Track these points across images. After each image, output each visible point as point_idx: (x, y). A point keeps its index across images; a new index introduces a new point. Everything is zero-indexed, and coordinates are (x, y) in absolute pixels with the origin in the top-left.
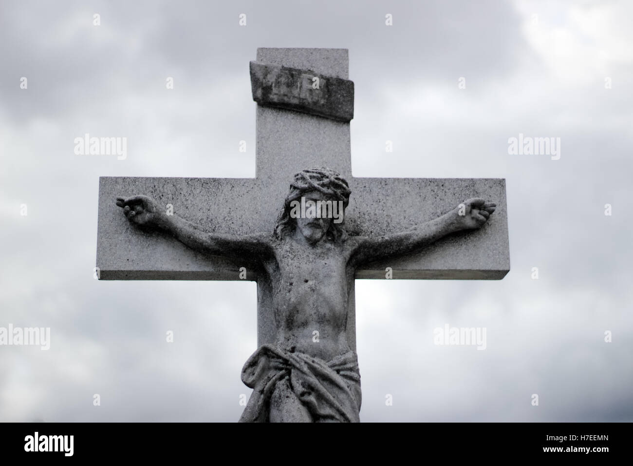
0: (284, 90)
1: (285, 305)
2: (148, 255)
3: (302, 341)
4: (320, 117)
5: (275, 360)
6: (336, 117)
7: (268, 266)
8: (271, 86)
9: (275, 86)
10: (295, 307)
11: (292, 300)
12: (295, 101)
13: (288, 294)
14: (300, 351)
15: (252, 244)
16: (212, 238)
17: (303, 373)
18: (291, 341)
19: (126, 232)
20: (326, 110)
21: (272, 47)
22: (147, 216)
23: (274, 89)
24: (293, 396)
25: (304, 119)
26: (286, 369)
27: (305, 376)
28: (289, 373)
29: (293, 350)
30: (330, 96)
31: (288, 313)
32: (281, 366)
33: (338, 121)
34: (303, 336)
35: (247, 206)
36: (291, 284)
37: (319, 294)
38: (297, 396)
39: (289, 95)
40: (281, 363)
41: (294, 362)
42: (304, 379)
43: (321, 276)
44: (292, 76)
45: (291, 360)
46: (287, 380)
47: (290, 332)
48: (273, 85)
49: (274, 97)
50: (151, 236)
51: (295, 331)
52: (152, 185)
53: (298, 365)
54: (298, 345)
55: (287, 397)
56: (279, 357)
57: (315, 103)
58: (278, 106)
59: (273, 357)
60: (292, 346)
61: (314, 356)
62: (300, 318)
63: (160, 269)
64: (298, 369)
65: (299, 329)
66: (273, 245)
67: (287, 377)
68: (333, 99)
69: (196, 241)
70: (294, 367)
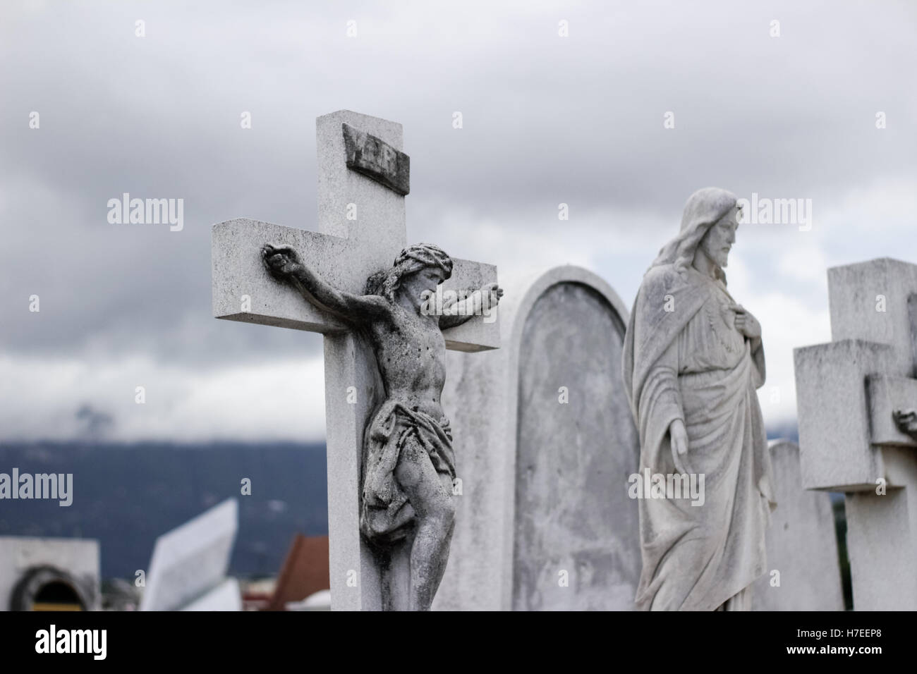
0: (371, 158)
1: (414, 368)
2: (279, 303)
3: (424, 402)
4: (387, 187)
5: (404, 417)
6: (400, 190)
7: (377, 327)
8: (361, 151)
9: (365, 152)
10: (423, 372)
11: (422, 365)
12: (378, 170)
13: (418, 359)
14: (423, 411)
15: (372, 306)
16: (344, 297)
17: (430, 431)
18: (412, 401)
19: (263, 277)
20: (395, 182)
21: (353, 110)
22: (294, 267)
23: (363, 154)
24: (424, 451)
25: (377, 187)
26: (413, 427)
27: (432, 435)
28: (416, 430)
29: (416, 409)
30: (399, 169)
31: (416, 376)
32: (409, 423)
33: (398, 194)
34: (425, 398)
35: (343, 265)
36: (420, 350)
37: (438, 362)
38: (428, 451)
39: (375, 163)
40: (409, 420)
41: (421, 421)
42: (431, 437)
43: (437, 345)
44: (377, 145)
45: (417, 418)
46: (415, 436)
47: (413, 394)
48: (363, 151)
49: (363, 163)
50: (281, 284)
51: (418, 393)
52: (279, 234)
53: (426, 424)
54: (421, 406)
55: (422, 452)
56: (407, 414)
57: (391, 174)
58: (361, 171)
59: (402, 414)
60: (415, 405)
61: (432, 417)
62: (424, 381)
63: (288, 318)
64: (425, 427)
65: (422, 391)
66: (391, 310)
67: (414, 434)
68: (401, 172)
69: (332, 297)
70: (421, 425)
